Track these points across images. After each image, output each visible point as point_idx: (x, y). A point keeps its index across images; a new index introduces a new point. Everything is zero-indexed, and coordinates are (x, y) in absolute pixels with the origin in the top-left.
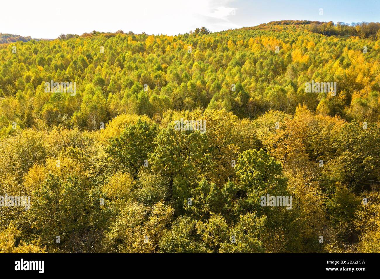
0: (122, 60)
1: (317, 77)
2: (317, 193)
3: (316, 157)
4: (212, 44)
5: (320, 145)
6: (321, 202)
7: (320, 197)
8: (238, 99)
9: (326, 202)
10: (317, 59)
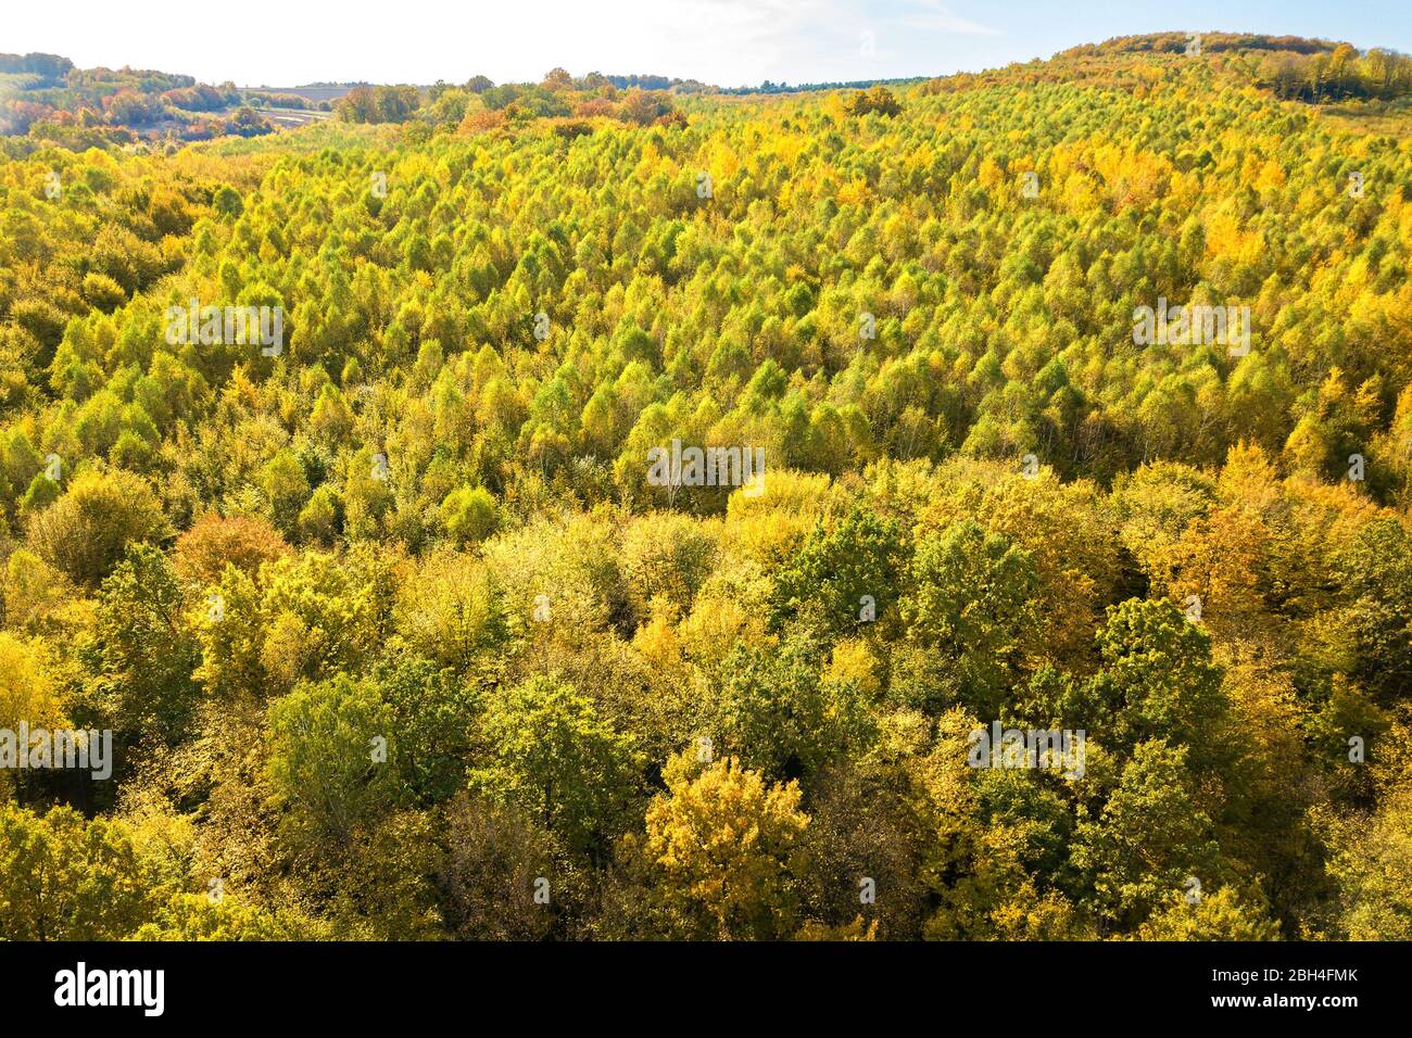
0: (663, 252)
1: (1290, 326)
2: (1284, 699)
3: (1282, 600)
4: (927, 175)
5: (1295, 568)
6: (1294, 721)
7: (1291, 708)
8: (1053, 412)
9: (1305, 721)
10: (1291, 245)
